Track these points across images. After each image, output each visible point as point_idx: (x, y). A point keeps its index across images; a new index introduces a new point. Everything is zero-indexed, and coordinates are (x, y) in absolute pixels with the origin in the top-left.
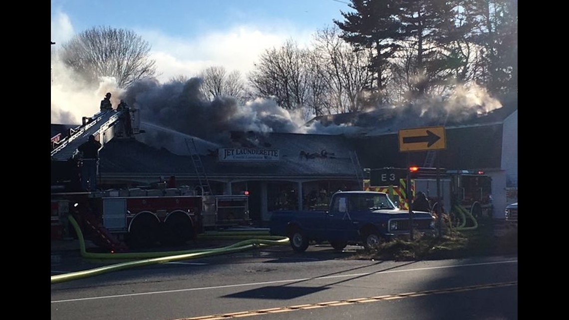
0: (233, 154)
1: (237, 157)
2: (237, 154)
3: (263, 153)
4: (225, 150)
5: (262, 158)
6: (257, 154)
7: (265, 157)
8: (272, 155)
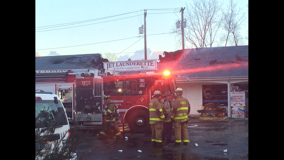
0: (113, 67)
1: (117, 69)
2: (117, 66)
3: (140, 64)
4: (107, 64)
5: (139, 68)
6: (134, 65)
7: (142, 67)
8: (148, 65)
